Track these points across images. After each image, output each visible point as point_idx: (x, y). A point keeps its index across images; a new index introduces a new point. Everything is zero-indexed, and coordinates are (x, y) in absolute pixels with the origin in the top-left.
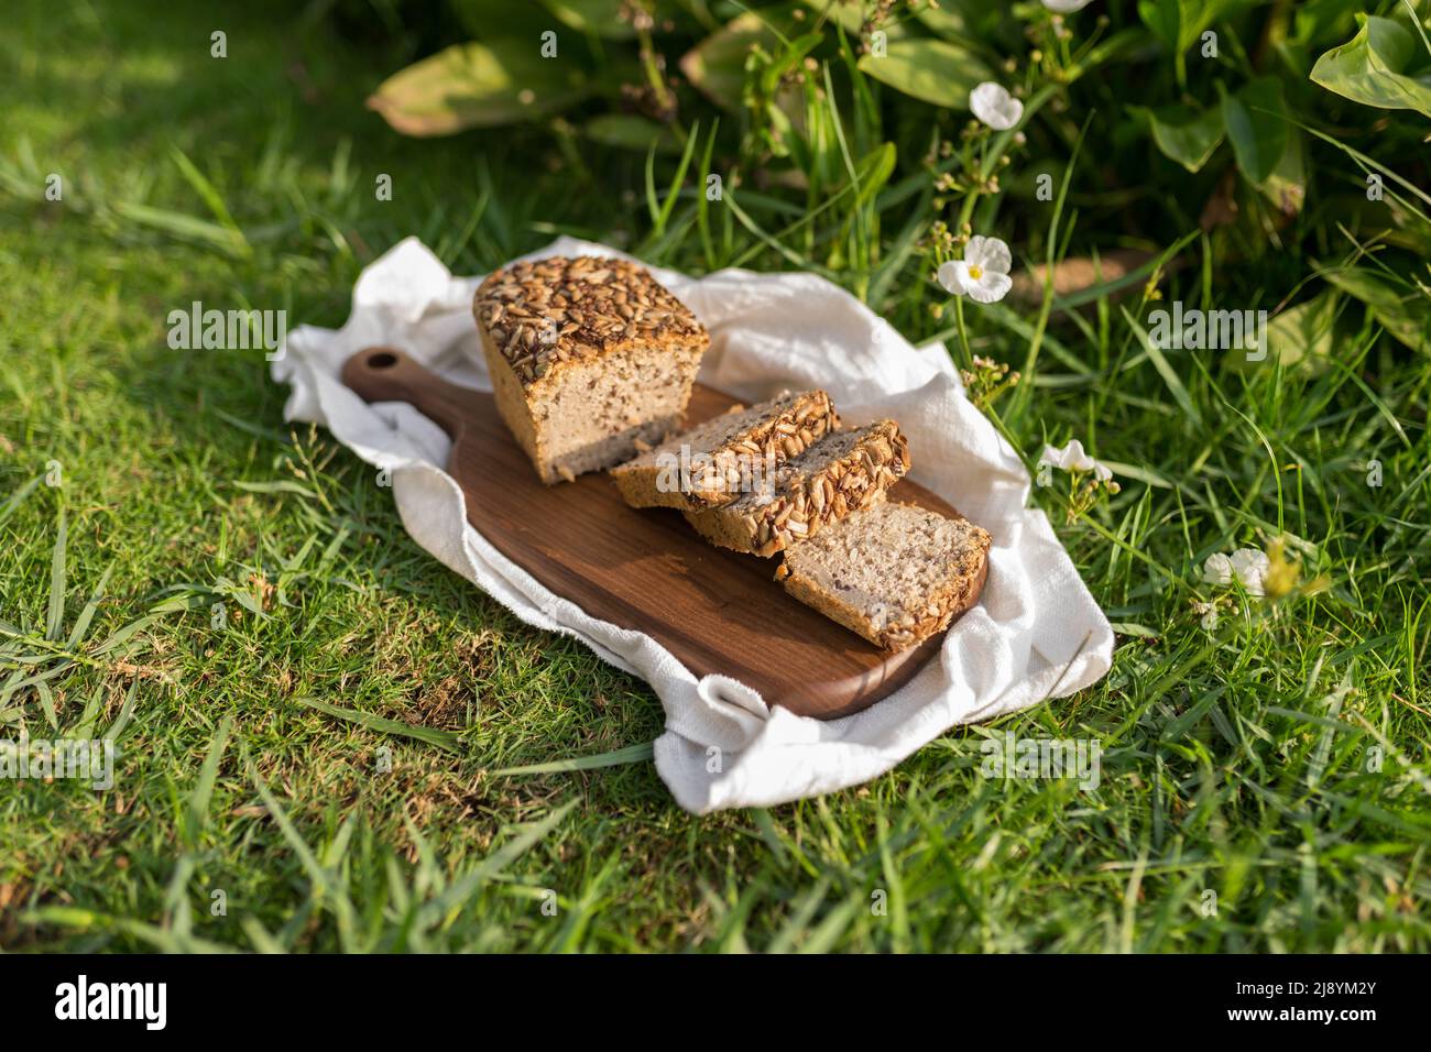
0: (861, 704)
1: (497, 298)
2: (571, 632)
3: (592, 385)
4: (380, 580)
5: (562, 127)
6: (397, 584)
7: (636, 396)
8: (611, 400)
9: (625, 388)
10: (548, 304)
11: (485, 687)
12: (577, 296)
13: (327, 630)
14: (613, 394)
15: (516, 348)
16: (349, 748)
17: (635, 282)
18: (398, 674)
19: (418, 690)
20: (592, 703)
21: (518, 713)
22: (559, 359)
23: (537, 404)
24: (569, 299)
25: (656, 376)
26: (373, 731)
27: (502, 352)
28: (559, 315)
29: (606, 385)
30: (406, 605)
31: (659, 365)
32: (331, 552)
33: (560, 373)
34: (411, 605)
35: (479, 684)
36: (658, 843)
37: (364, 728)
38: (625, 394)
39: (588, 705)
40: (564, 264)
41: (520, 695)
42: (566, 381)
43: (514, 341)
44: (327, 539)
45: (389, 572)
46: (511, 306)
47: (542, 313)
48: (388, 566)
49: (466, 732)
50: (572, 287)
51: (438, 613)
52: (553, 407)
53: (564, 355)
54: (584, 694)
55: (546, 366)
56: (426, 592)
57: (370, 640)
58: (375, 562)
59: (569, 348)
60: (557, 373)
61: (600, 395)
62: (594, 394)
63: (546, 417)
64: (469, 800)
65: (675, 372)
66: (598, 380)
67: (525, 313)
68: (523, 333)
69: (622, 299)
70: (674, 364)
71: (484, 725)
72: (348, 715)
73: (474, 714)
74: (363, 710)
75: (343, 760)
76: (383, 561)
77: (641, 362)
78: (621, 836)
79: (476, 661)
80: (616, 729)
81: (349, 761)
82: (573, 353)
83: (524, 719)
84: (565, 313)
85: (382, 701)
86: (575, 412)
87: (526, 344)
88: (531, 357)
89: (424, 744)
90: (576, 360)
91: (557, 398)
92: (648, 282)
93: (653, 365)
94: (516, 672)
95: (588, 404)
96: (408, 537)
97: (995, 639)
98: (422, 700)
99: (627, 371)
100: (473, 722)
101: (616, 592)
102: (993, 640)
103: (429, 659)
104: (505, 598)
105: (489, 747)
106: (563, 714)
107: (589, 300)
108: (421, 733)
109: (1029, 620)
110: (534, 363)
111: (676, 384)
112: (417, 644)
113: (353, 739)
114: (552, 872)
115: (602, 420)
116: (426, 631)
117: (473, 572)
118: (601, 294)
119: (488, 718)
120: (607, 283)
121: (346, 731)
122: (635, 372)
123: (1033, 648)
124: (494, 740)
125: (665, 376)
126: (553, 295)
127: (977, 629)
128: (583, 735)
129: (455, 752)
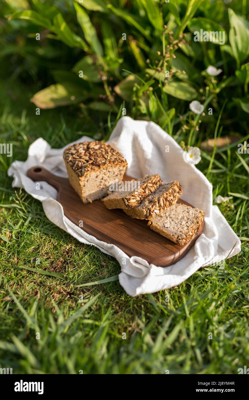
0: (174, 262)
1: (69, 154)
2: (94, 244)
3: (97, 177)
4: (40, 231)
5: (83, 106)
6: (45, 232)
7: (108, 179)
8: (102, 181)
9: (106, 177)
10: (84, 155)
11: (71, 260)
12: (92, 152)
13: (27, 246)
14: (102, 179)
15: (76, 168)
16: (34, 279)
17: (107, 148)
18: (47, 257)
19: (52, 262)
20: (100, 264)
21: (80, 268)
22: (88, 170)
23: (82, 182)
24: (90, 153)
25: (114, 174)
26: (41, 274)
27: (72, 169)
28: (87, 158)
29: (100, 177)
30: (48, 238)
31: (114, 171)
32: (27, 223)
33: (89, 174)
34: (49, 238)
35: (69, 259)
36: (121, 304)
37: (38, 273)
38: (105, 179)
39: (99, 265)
40: (87, 144)
41: (81, 263)
42: (90, 176)
43: (75, 166)
44: (25, 220)
45: (43, 229)
46: (74, 156)
47: (83, 158)
48: (42, 227)
49: (66, 274)
50: (90, 150)
51: (57, 240)
52: (86, 183)
53: (89, 169)
54: (98, 261)
55: (85, 173)
56: (53, 234)
57: (39, 248)
58: (38, 226)
59: (90, 167)
60: (87, 174)
61: (99, 180)
62: (97, 179)
63: (84, 186)
64: (69, 293)
65: (119, 172)
66: (98, 175)
67: (78, 158)
68: (78, 163)
69: (104, 153)
70: (118, 170)
71: (71, 271)
72: (34, 270)
73: (68, 268)
74: (38, 268)
75: (33, 283)
76: (41, 226)
77: (110, 170)
78: (111, 302)
79: (68, 253)
80: (107, 271)
81: (34, 283)
82: (92, 169)
83: (82, 269)
84: (89, 157)
85: (43, 266)
86: (92, 184)
87: (79, 166)
88: (80, 170)
89: (55, 278)
90: (93, 171)
91: (88, 181)
92: (110, 148)
93: (113, 171)
94: (79, 256)
95: (96, 182)
96: (47, 219)
97: (209, 244)
98: (54, 265)
99: (106, 173)
100: (68, 271)
101: (105, 233)
102: (208, 244)
103: (55, 253)
104: (75, 235)
105: (73, 277)
106: (93, 268)
107: (95, 154)
108: (54, 274)
109: (217, 238)
110: (81, 171)
111: (119, 176)
112: (51, 249)
113: (35, 276)
114: (93, 313)
115: (99, 186)
116: (54, 245)
117: (66, 229)
118: (98, 152)
119: (72, 269)
120: (99, 149)
121: (33, 274)
122: (108, 173)
123: (218, 245)
124: (74, 276)
125: (116, 174)
126: (85, 152)
127: (204, 241)
128: (98, 273)
129: (64, 279)
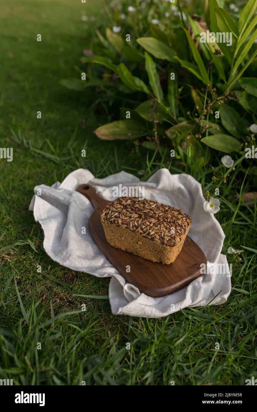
11: (81, 275)
16: (46, 284)
18: (63, 268)
19: (66, 273)
21: (86, 283)
26: (52, 281)
35: (80, 274)
41: (88, 279)
49: (73, 285)
64: (69, 302)
71: (78, 284)
72: (48, 276)
73: (76, 281)
74: (52, 276)
78: (100, 318)
81: (45, 287)
83: (87, 285)
85: (57, 274)
89: (63, 286)
97: (200, 288)
98: (66, 276)
100: (75, 283)
106: (96, 285)
108: (62, 283)
109: (212, 283)
113: (48, 282)
119: (79, 283)
121: (46, 280)
123: (212, 290)
124: (79, 288)
127: (196, 284)
128: (100, 291)
129: (69, 289)
